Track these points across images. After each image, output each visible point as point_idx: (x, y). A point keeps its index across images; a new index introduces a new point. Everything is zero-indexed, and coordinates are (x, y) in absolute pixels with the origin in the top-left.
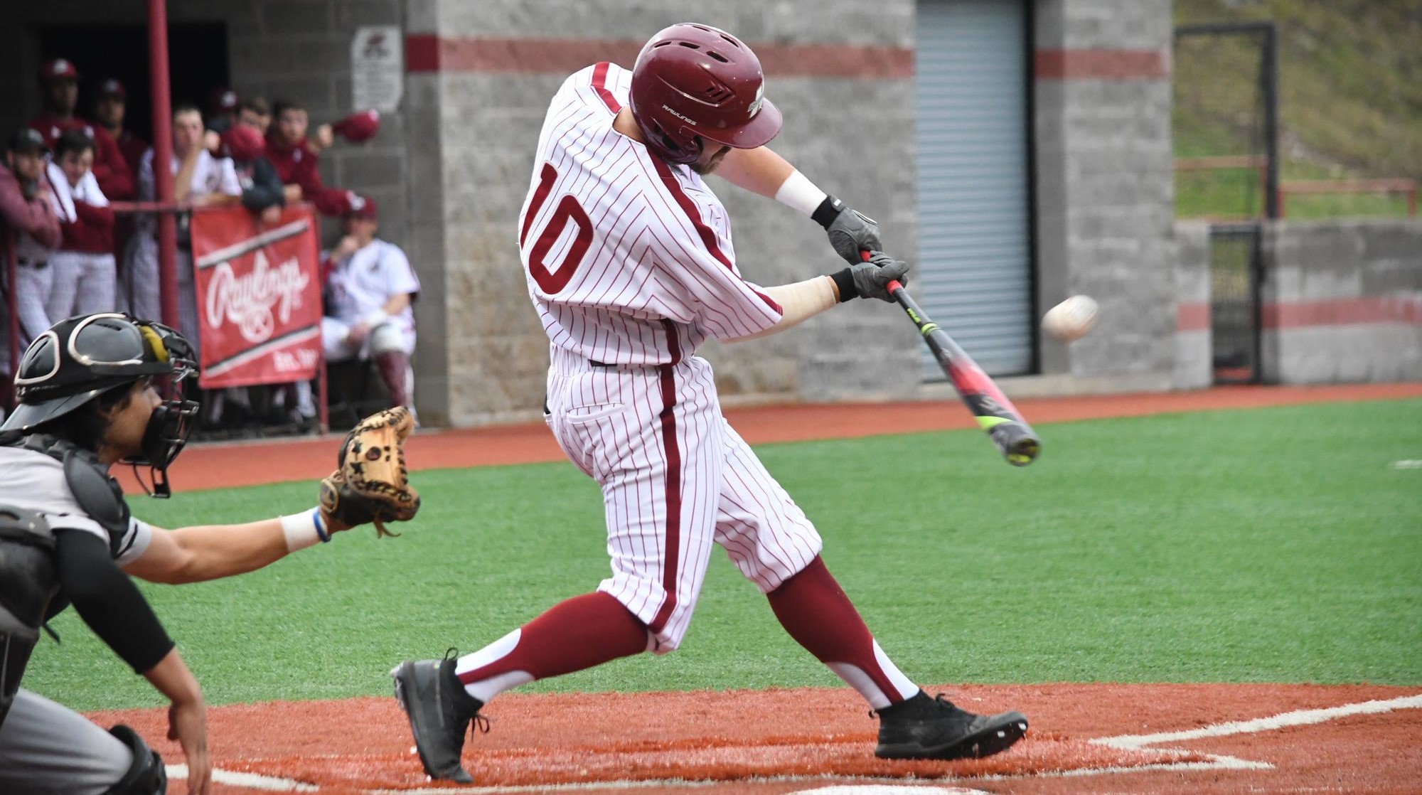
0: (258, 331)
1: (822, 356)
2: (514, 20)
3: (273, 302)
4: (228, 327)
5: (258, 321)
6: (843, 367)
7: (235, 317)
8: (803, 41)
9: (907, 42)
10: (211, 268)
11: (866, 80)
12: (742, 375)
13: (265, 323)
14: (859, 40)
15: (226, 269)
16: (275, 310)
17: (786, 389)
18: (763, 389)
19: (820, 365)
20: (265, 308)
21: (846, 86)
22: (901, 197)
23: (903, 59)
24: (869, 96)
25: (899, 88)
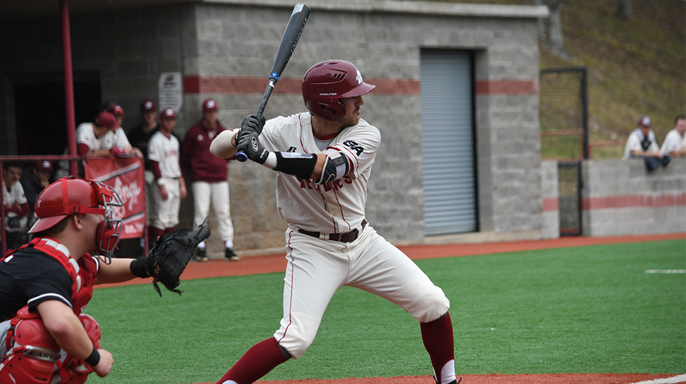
2: (234, 68)
3: (124, 201)
6: (388, 229)
9: (416, 77)
11: (398, 95)
13: (121, 211)
14: (394, 77)
16: (126, 205)
19: (379, 228)
21: (388, 99)
22: (415, 150)
23: (415, 86)
24: (399, 103)
25: (413, 99)
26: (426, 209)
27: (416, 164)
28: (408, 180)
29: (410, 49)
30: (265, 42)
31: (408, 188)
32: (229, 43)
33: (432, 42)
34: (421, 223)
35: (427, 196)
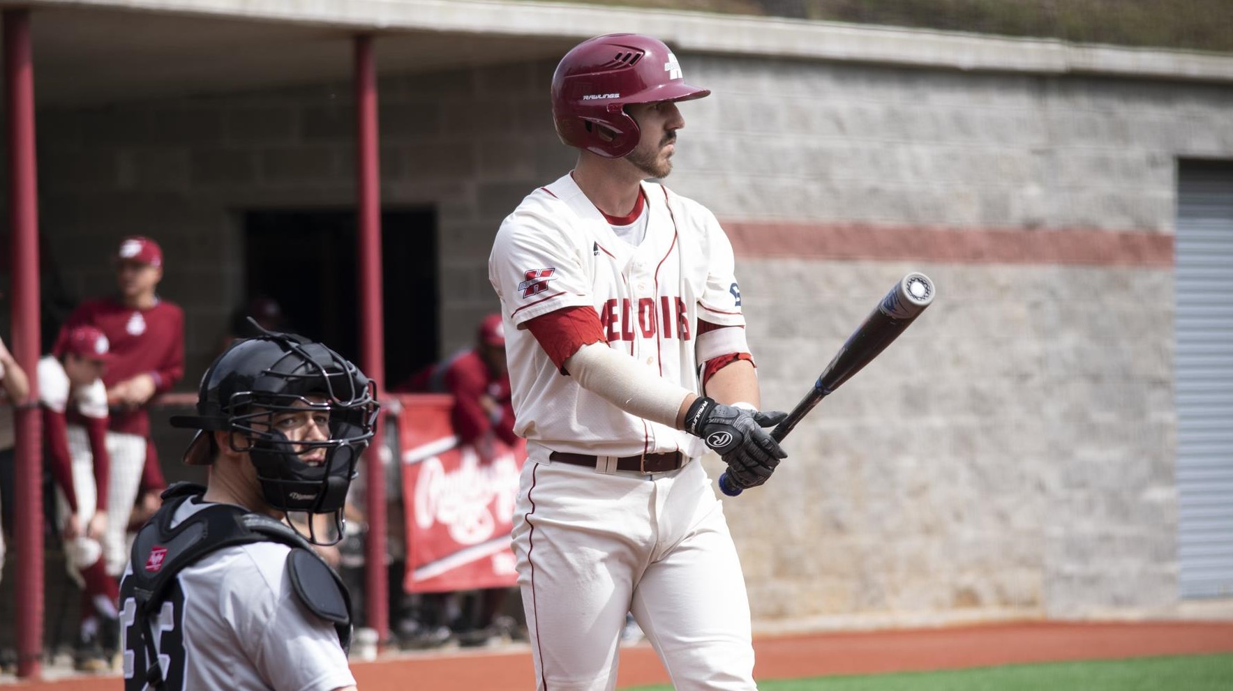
0: (470, 531)
1: (1070, 568)
2: (742, 201)
3: (487, 500)
4: (440, 529)
5: (471, 521)
6: (1092, 581)
7: (445, 517)
8: (1052, 225)
9: (1167, 226)
10: (418, 464)
11: (1122, 269)
12: (982, 586)
13: (481, 522)
14: (1115, 224)
15: (434, 465)
16: (492, 507)
17: (1031, 603)
18: (1005, 603)
19: (1068, 578)
20: (480, 507)
21: (1097, 275)
22: (1158, 395)
23: (1162, 246)
24: (1123, 285)
25: (1157, 276)
26: (1185, 538)
27: (1162, 428)
28: (1142, 468)
29: (1153, 162)
30: (813, 142)
31: (1140, 486)
32: (731, 143)
33: (1205, 145)
34: (1172, 568)
35: (1185, 506)
